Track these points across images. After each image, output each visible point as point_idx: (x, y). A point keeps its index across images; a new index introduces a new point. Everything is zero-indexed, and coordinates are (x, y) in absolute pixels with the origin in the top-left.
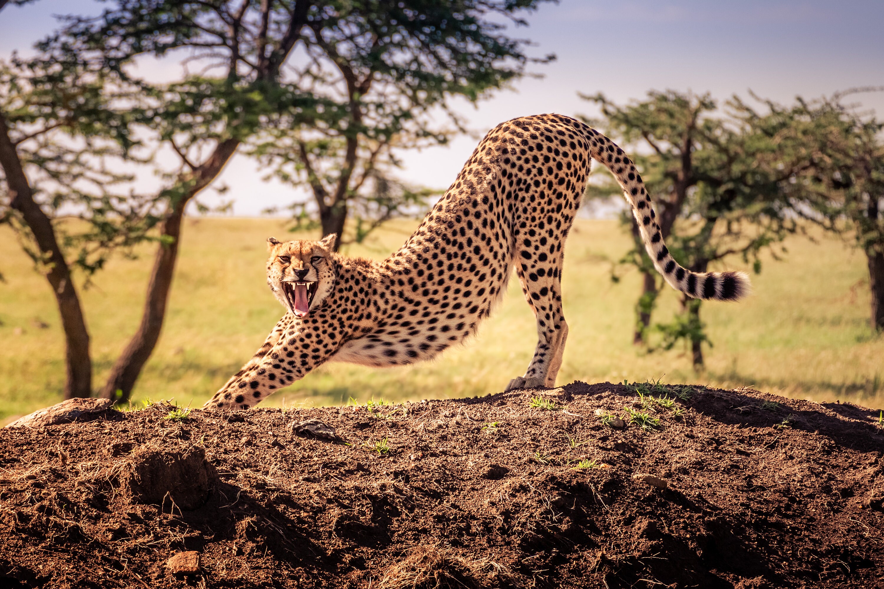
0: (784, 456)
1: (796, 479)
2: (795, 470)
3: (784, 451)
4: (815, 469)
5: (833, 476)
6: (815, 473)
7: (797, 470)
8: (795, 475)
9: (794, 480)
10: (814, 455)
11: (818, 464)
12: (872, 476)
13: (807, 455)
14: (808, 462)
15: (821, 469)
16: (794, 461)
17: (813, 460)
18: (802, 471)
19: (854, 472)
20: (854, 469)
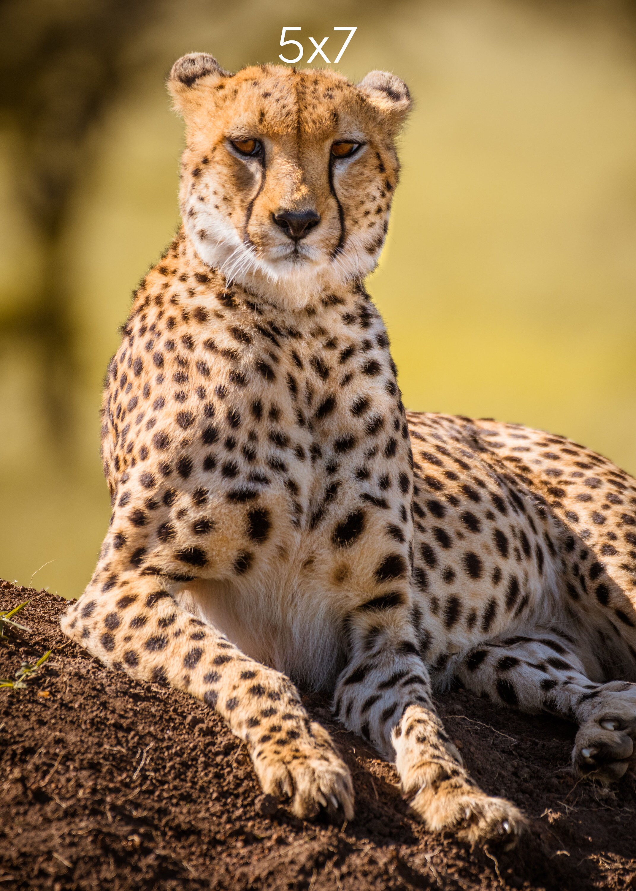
0: (17, 790)
1: (51, 870)
2: (51, 837)
3: (17, 773)
4: (116, 838)
5: (175, 863)
6: (114, 853)
7: (57, 841)
8: (49, 856)
9: (43, 874)
10: (116, 791)
11: (128, 819)
12: (302, 870)
13: (94, 791)
14: (95, 812)
15: (137, 839)
16: (49, 808)
17: (114, 808)
18: (72, 844)
19: (243, 852)
20: (246, 843)
